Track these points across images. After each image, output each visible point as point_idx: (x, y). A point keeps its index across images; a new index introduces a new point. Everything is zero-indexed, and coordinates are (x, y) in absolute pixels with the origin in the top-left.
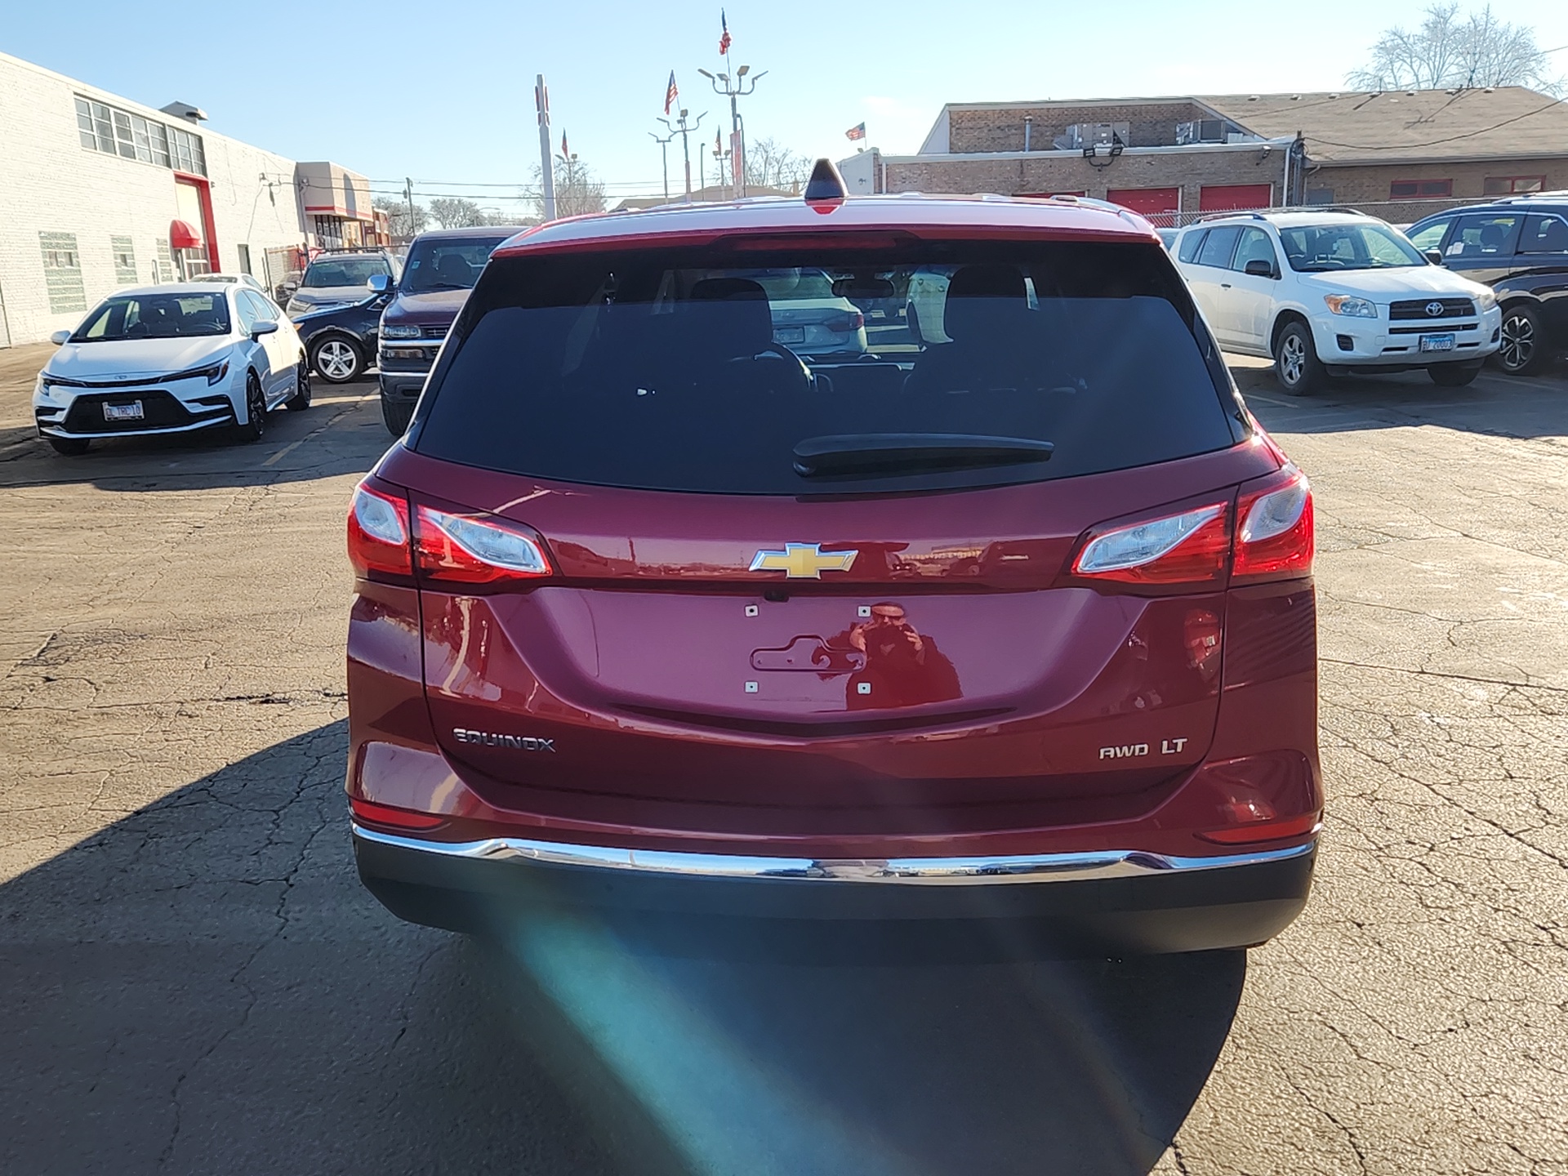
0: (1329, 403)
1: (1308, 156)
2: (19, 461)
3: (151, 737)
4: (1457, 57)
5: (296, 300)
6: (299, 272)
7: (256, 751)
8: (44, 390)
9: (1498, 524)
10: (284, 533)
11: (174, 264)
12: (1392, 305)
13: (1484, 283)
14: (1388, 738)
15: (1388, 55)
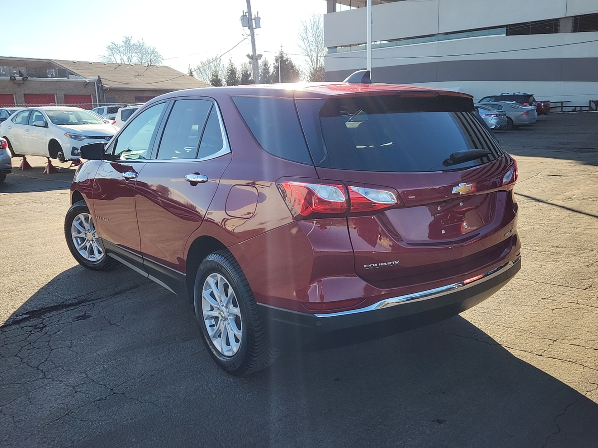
1: (104, 85)
4: (135, 54)
15: (112, 51)
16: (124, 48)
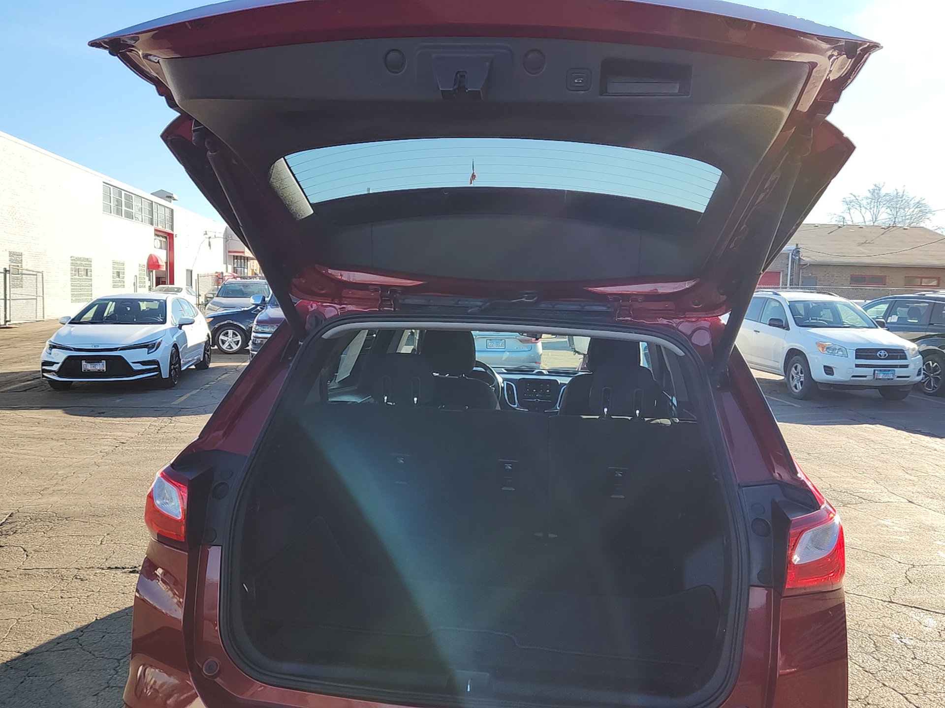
0: (820, 406)
1: (802, 258)
2: (27, 392)
3: (52, 594)
4: (887, 209)
5: (211, 304)
6: (216, 287)
7: (118, 610)
8: (49, 351)
9: (930, 495)
10: (174, 450)
11: (147, 278)
12: (858, 351)
13: (910, 340)
14: (872, 653)
15: (848, 205)
16: (869, 201)
